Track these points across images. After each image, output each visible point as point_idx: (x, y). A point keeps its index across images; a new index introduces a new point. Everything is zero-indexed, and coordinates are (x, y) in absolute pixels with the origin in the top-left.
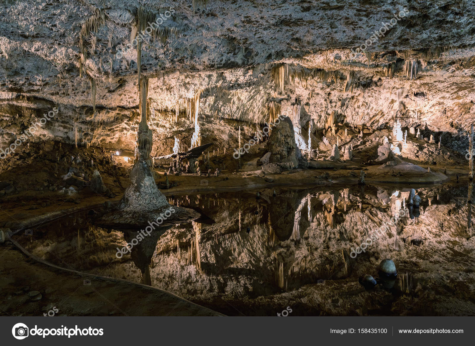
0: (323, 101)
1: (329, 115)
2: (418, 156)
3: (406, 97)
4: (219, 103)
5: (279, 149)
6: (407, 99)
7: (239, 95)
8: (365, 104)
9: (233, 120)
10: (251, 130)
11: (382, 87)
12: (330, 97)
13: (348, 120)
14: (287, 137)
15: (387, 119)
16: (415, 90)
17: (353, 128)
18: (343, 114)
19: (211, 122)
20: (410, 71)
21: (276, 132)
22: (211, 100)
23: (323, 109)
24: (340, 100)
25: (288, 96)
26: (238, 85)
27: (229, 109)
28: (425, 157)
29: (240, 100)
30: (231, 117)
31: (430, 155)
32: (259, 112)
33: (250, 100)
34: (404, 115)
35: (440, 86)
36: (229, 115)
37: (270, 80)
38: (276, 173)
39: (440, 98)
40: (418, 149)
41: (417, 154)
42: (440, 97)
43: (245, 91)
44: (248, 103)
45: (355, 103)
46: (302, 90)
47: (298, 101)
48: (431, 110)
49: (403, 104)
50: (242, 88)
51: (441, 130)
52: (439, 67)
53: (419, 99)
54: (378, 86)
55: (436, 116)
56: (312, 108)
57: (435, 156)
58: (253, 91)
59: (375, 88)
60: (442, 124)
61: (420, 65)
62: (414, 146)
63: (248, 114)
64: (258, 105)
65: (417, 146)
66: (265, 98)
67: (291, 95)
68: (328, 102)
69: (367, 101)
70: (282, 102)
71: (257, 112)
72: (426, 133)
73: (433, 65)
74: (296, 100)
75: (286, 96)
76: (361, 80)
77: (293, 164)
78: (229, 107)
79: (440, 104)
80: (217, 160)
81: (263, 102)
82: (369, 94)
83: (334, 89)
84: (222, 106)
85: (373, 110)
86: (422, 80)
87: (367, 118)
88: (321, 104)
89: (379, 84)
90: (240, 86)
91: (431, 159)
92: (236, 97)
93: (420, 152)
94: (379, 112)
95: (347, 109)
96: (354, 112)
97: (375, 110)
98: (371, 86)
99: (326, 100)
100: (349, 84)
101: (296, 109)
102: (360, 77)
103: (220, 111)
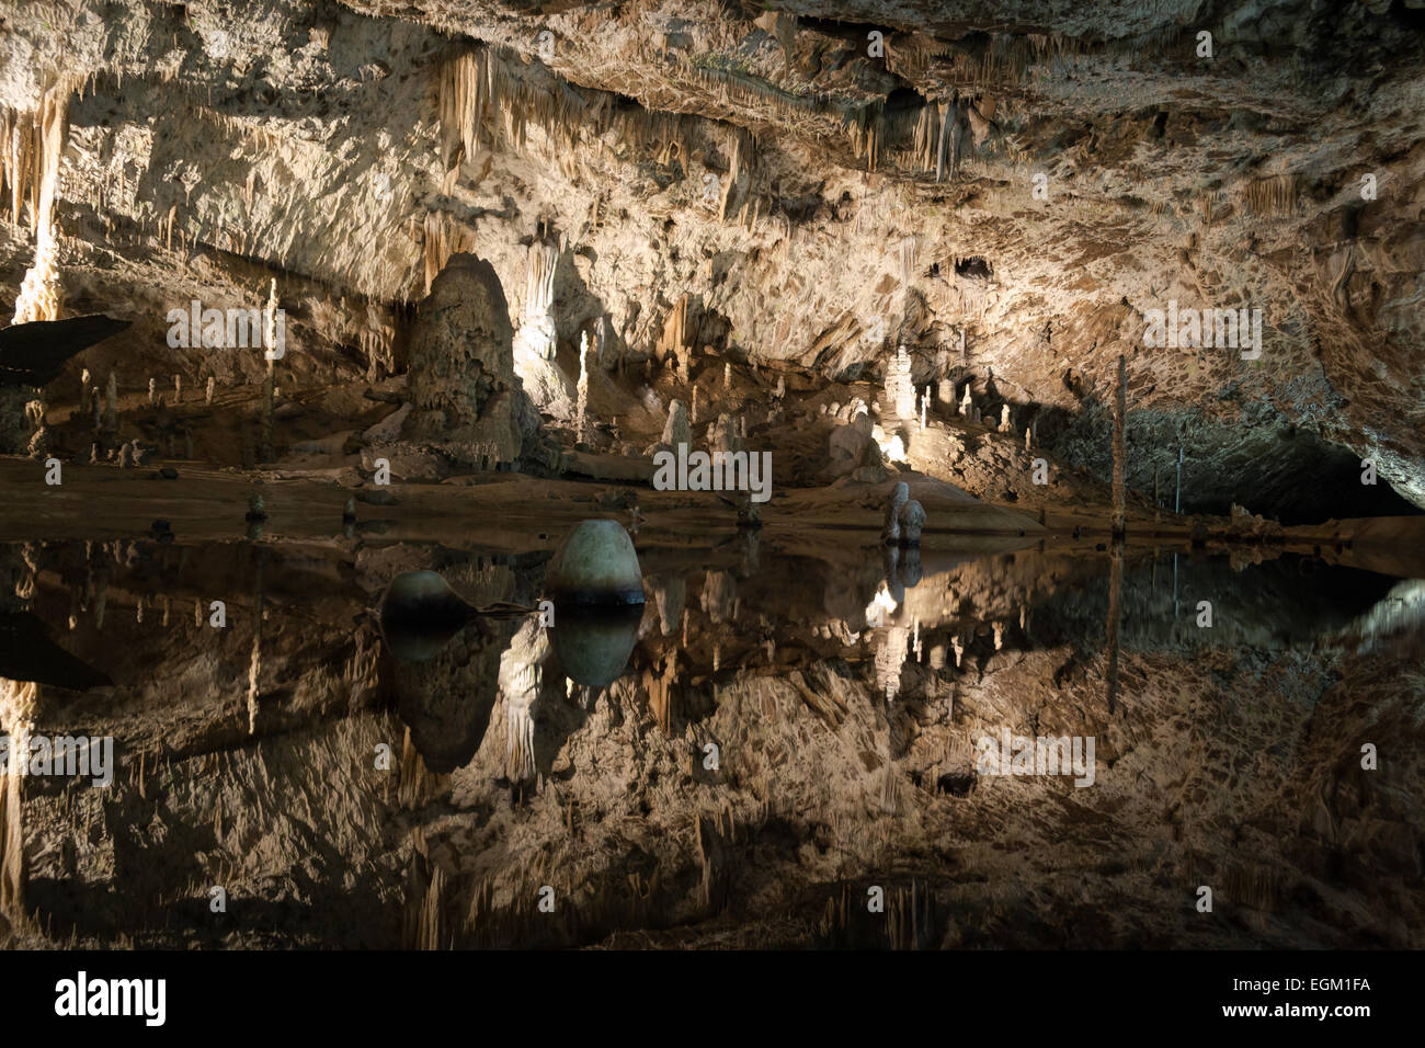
0: (644, 247)
1: (670, 307)
2: (960, 472)
3: (931, 276)
4: (182, 170)
5: (441, 385)
6: (935, 281)
7: (286, 154)
8: (797, 282)
9: (257, 262)
10: (340, 318)
11: (851, 223)
12: (670, 237)
13: (740, 336)
14: (477, 341)
15: (869, 348)
16: (959, 250)
17: (755, 368)
18: (721, 312)
19: (144, 255)
20: (934, 150)
21: (432, 318)
22: (136, 143)
23: (648, 280)
24: (708, 254)
25: (508, 202)
26: (265, 93)
27: (236, 212)
28: (982, 476)
29: (291, 177)
30: (248, 247)
31: (998, 471)
32: (378, 247)
33: (336, 186)
34: (922, 341)
35: (1033, 232)
36: (235, 237)
37: (425, 115)
38: (421, 480)
39: (1032, 282)
40: (962, 448)
41: (957, 466)
42: (1033, 275)
43: (307, 134)
44: (329, 199)
45: (763, 276)
46: (561, 186)
47: (547, 232)
48: (1007, 325)
49: (918, 296)
50: (286, 114)
51: (1037, 398)
52: (1028, 148)
53: (971, 285)
54: (840, 221)
55: (1021, 345)
56: (603, 266)
57: (1013, 474)
58: (347, 145)
59: (830, 228)
60: (1040, 377)
61: (968, 132)
62: (951, 439)
63: (330, 250)
64: (374, 215)
65: (958, 438)
66: (404, 188)
67: (521, 205)
68: (664, 257)
69: (801, 274)
70: (479, 221)
71: (370, 248)
72: (990, 401)
73: (1009, 139)
74: (540, 227)
75: (494, 203)
76: (783, 192)
77: (496, 447)
78: (235, 203)
79: (1032, 304)
80: (165, 422)
81: (396, 207)
82: (811, 247)
83: (683, 204)
84: (199, 189)
85: (824, 310)
86: (980, 207)
87: (803, 336)
88: (640, 261)
89: (842, 212)
90: (274, 103)
91: (1001, 481)
92: (272, 162)
93: (968, 459)
94: (843, 318)
95: (736, 297)
96: (758, 310)
97: (831, 310)
98: (818, 217)
99: (655, 245)
100: (740, 196)
101: (539, 262)
102: (780, 177)
103: (193, 210)
